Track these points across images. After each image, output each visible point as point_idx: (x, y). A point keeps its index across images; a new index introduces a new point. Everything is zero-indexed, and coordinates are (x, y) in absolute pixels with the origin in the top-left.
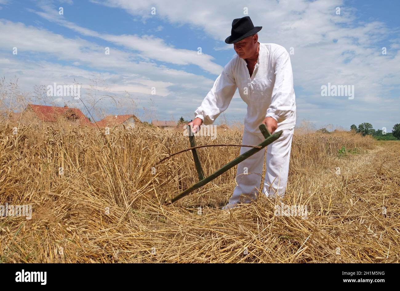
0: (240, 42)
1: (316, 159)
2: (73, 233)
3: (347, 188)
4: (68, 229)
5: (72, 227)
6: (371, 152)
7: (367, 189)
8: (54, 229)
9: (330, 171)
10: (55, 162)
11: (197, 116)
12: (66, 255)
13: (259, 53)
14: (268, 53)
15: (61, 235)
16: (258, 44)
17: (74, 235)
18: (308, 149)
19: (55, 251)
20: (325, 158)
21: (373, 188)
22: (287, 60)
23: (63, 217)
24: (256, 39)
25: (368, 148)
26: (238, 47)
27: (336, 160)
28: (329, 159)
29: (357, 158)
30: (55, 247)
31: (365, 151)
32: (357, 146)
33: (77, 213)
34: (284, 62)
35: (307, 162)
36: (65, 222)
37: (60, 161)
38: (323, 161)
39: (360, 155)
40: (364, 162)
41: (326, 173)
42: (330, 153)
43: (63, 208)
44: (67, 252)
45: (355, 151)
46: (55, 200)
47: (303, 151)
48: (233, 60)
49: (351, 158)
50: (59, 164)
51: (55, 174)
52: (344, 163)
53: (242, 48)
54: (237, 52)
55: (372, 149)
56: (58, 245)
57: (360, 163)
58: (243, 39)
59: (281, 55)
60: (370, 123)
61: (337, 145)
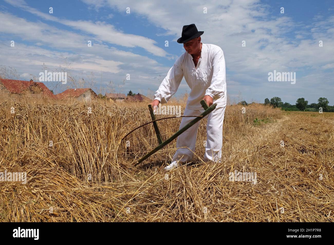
0: (188, 42)
1: (237, 128)
2: (37, 195)
3: (259, 153)
4: (33, 191)
5: (36, 189)
6: (279, 121)
7: (274, 154)
8: (21, 192)
9: (247, 137)
10: (21, 134)
11: (156, 99)
12: (31, 214)
13: (202, 50)
14: (208, 51)
15: (27, 197)
16: (201, 44)
17: (38, 197)
18: (231, 120)
19: (21, 211)
20: (244, 126)
21: (279, 153)
22: (222, 56)
23: (28, 181)
24: (200, 40)
25: (277, 118)
26: (186, 46)
27: (252, 128)
28: (247, 127)
29: (269, 126)
30: (22, 207)
31: (275, 120)
32: (269, 116)
33: (41, 177)
34: (220, 57)
35: (230, 130)
36: (31, 185)
37: (26, 133)
38: (243, 129)
39: (271, 124)
40: (273, 130)
41: (244, 139)
42: (248, 123)
43: (29, 173)
44: (32, 212)
45: (267, 121)
46: (22, 166)
47: (227, 121)
48: (182, 56)
49: (264, 126)
50: (25, 135)
51: (21, 143)
52: (258, 131)
53: (190, 46)
54: (186, 49)
55: (280, 119)
56: (24, 206)
57: (271, 131)
58: (191, 40)
59: (218, 53)
60: (279, 97)
61: (253, 116)
